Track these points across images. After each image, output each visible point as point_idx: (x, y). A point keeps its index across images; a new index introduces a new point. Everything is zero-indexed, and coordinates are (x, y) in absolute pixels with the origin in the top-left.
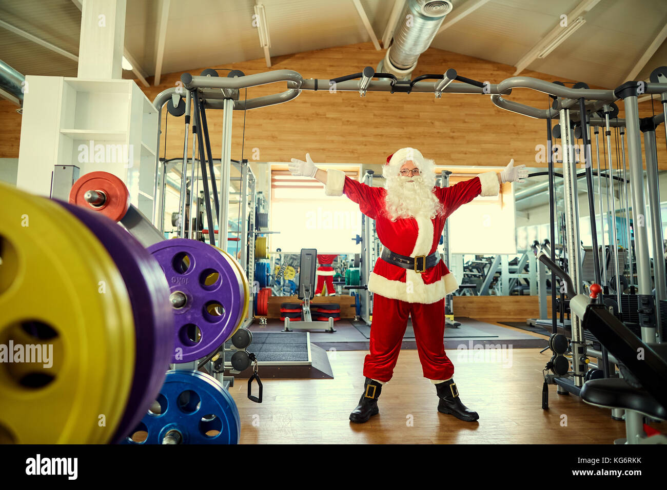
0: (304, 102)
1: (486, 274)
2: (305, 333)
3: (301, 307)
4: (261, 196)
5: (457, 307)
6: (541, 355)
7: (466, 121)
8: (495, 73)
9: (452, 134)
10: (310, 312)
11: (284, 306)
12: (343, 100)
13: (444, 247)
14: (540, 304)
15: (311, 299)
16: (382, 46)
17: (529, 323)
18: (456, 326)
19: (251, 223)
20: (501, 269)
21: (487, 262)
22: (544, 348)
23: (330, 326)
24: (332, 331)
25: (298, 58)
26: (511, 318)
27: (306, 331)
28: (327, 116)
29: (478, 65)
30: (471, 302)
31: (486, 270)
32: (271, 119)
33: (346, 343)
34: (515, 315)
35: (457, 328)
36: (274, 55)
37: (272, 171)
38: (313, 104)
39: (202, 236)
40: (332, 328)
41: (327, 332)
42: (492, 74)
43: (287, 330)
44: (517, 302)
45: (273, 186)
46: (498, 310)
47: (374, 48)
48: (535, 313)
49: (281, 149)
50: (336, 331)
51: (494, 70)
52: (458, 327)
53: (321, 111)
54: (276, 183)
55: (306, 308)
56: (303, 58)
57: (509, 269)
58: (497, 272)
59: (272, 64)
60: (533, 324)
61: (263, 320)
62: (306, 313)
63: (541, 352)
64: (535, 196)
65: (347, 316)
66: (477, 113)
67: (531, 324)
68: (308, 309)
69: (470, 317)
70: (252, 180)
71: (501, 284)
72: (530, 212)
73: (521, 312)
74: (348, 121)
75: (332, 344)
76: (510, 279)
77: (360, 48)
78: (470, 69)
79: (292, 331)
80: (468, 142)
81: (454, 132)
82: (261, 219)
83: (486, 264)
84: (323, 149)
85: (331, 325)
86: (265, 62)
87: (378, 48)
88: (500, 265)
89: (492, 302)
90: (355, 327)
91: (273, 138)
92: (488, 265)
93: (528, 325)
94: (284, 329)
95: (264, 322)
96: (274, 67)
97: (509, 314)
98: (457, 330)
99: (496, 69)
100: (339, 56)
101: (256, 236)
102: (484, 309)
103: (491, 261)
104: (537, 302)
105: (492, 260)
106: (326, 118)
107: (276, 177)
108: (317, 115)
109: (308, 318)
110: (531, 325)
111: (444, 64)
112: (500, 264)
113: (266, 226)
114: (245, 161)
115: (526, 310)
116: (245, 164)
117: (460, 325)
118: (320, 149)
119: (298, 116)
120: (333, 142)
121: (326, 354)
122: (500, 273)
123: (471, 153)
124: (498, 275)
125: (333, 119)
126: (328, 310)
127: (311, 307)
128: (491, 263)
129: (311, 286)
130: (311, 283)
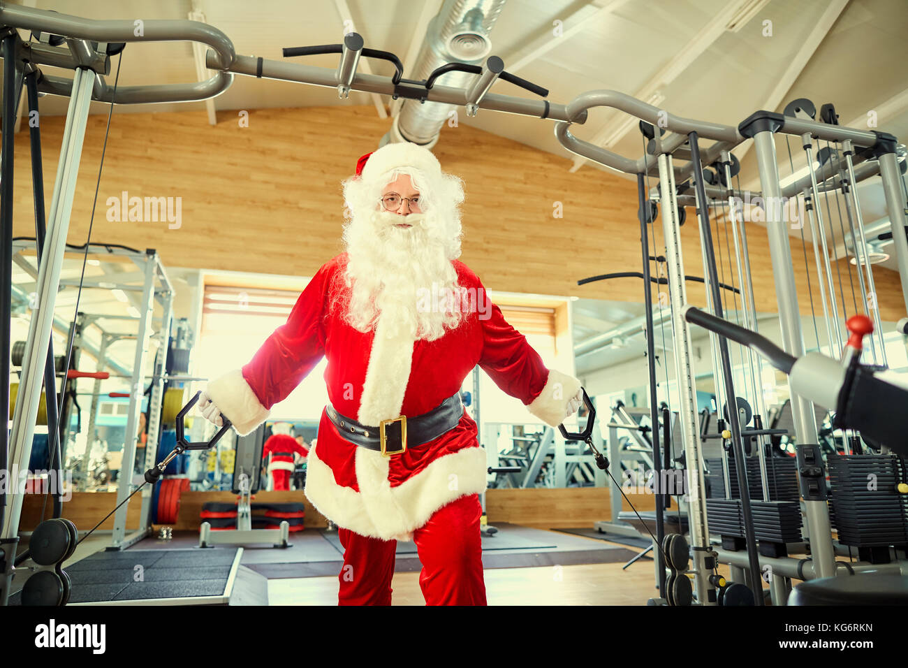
0: (266, 182)
1: (532, 458)
2: (234, 550)
3: (234, 508)
4: (184, 326)
5: (491, 507)
6: (623, 573)
7: (507, 228)
8: (547, 166)
9: (485, 246)
10: (249, 515)
11: (208, 507)
12: (326, 183)
13: (472, 409)
14: (612, 500)
15: (253, 492)
16: (388, 113)
17: (597, 529)
18: (491, 533)
19: (158, 363)
20: (553, 450)
21: (534, 440)
22: (627, 561)
23: (282, 538)
24: (284, 546)
25: (261, 117)
26: (570, 522)
27: (237, 546)
28: (301, 205)
29: (522, 153)
30: (512, 499)
31: (532, 452)
32: (209, 203)
33: (305, 565)
34: (576, 517)
35: (491, 536)
36: (222, 108)
37: (206, 286)
38: (278, 186)
39: (71, 388)
40: (284, 542)
41: (276, 547)
42: (541, 167)
43: (204, 546)
44: (579, 497)
45: (205, 310)
46: (550, 510)
47: (376, 114)
48: (604, 513)
49: (221, 250)
50: (291, 546)
51: (544, 162)
52: (494, 535)
53: (291, 196)
54: (211, 306)
55: (244, 509)
56: (268, 118)
57: (566, 450)
58: (548, 455)
59: (218, 120)
60: (603, 530)
61: (165, 531)
62: (243, 516)
63: (624, 568)
64: (595, 351)
65: (315, 523)
66: (521, 219)
67: (600, 529)
68: (248, 509)
69: (511, 522)
70: (167, 291)
71: (554, 473)
72: (587, 377)
73: (586, 512)
74: (332, 216)
75: (279, 566)
76: (567, 464)
77: (355, 113)
78: (511, 157)
79: (213, 547)
80: (509, 259)
81: (488, 243)
82: (177, 359)
83: (533, 442)
84: (292, 255)
85: (285, 536)
86: (207, 117)
87: (383, 115)
88: (552, 444)
89: (542, 498)
90: (327, 539)
91: (211, 231)
92: (535, 444)
93: (596, 532)
94: (198, 545)
95: (167, 534)
96: (221, 125)
97: (567, 516)
98: (491, 539)
99: (547, 160)
100: (325, 120)
101: (166, 386)
102: (530, 510)
103: (539, 438)
104: (607, 497)
105: (541, 437)
106: (299, 208)
107: (212, 296)
108: (285, 202)
109: (245, 524)
110: (601, 532)
111: (476, 147)
112: (553, 442)
113: (185, 370)
114: (151, 252)
115: (590, 510)
116: (151, 257)
117: (495, 532)
118: (284, 254)
119: (253, 202)
120: (306, 244)
121: (266, 584)
122: (552, 456)
123: (513, 274)
124: (549, 459)
125: (308, 210)
126: (283, 512)
127: (253, 507)
128: (539, 441)
129: (255, 470)
130: (254, 464)
